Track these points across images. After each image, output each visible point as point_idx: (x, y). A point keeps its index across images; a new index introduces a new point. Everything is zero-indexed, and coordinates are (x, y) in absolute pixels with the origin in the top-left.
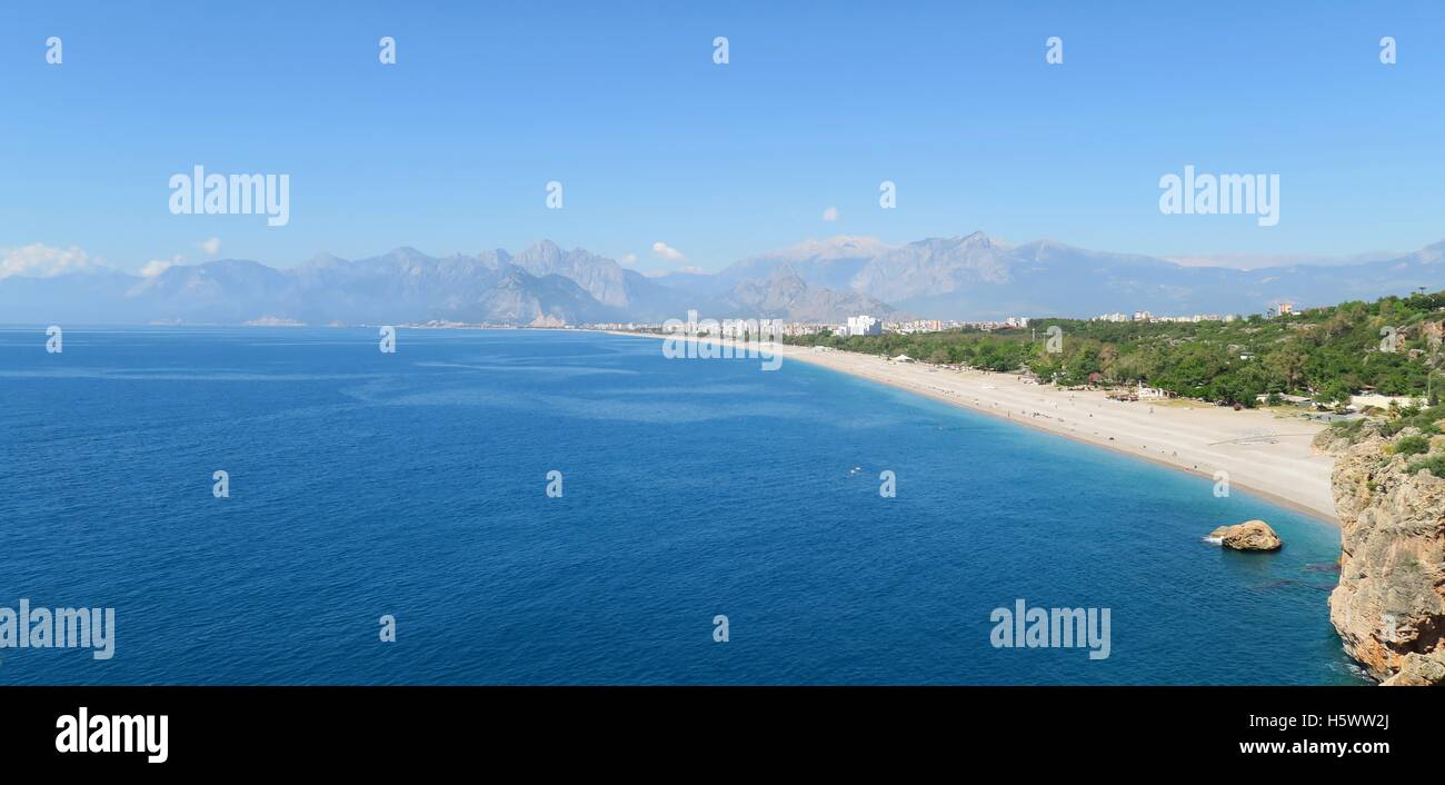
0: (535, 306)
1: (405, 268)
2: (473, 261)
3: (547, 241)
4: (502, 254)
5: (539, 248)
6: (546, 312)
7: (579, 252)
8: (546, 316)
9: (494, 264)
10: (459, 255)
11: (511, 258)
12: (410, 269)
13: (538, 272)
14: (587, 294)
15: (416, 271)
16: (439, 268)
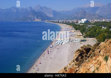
0: (35, 18)
1: (13, 10)
2: (25, 9)
3: (39, 5)
4: (31, 7)
5: (37, 6)
6: (37, 18)
7: (45, 7)
8: (37, 19)
9: (29, 9)
10: (23, 8)
11: (32, 8)
12: (14, 11)
13: (37, 11)
14: (45, 15)
15: (15, 11)
16: (19, 10)
